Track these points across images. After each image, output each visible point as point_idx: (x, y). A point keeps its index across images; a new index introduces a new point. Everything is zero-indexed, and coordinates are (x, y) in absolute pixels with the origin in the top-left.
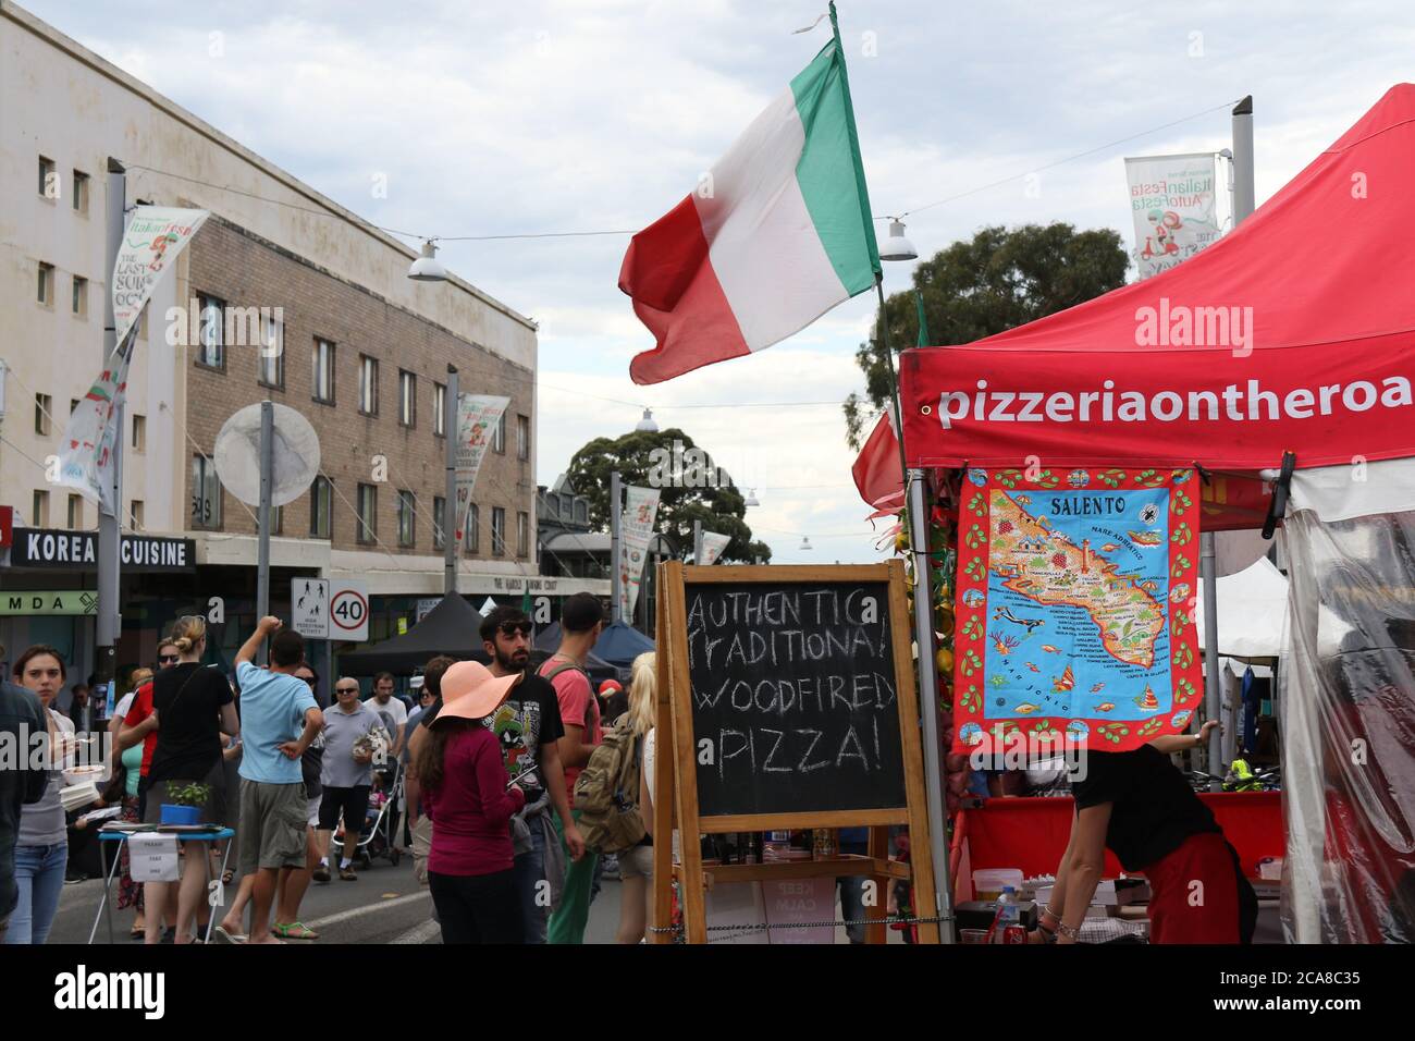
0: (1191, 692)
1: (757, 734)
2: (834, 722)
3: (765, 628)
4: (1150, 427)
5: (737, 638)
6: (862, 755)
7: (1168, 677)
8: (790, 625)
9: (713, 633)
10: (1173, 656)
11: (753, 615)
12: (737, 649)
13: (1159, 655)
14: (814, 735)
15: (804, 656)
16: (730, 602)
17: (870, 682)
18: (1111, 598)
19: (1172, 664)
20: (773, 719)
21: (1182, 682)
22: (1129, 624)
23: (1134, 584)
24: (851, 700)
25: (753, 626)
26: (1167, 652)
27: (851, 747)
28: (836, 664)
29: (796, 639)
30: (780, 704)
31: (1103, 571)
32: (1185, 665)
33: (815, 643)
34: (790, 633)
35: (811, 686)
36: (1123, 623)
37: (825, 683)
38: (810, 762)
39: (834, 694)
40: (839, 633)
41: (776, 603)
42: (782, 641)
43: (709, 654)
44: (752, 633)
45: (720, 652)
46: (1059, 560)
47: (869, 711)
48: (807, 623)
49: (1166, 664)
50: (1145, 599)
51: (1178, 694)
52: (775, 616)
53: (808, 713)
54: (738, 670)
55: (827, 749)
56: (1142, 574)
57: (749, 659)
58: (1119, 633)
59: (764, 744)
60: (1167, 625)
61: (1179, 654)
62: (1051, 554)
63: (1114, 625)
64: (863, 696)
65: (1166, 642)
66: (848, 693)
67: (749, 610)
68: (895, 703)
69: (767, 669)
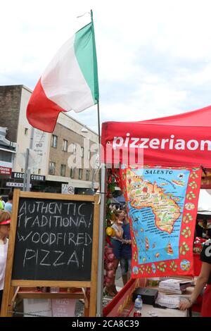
0: (187, 249)
1: (40, 252)
2: (69, 249)
3: (48, 215)
4: (186, 153)
5: (37, 217)
6: (77, 262)
7: (178, 239)
8: (57, 214)
9: (29, 215)
10: (182, 231)
11: (44, 210)
12: (37, 221)
13: (175, 228)
14: (60, 254)
15: (61, 225)
16: (36, 205)
17: (84, 236)
18: (161, 203)
19: (181, 235)
20: (47, 247)
21: (184, 243)
22: (165, 214)
23: (170, 198)
24: (76, 241)
25: (44, 214)
26: (179, 228)
27: (74, 258)
28: (73, 229)
29: (59, 219)
30: (50, 242)
31: (160, 192)
32: (186, 236)
33: (66, 221)
34: (57, 217)
35: (62, 236)
36: (163, 213)
37: (68, 235)
38: (58, 263)
39: (70, 239)
40: (74, 218)
41: (53, 206)
42: (54, 220)
43: (26, 222)
44: (43, 216)
45: (30, 222)
46: (145, 190)
47: (82, 246)
48: (64, 214)
49: (178, 233)
50: (174, 204)
51: (181, 249)
52: (52, 210)
53: (60, 245)
54: (36, 228)
55: (65, 258)
56: (175, 194)
57: (40, 224)
58: (161, 217)
59: (41, 255)
60: (181, 217)
61: (185, 231)
62: (142, 188)
63: (160, 214)
64: (80, 241)
65: (180, 224)
66: (75, 239)
67: (43, 208)
68: (92, 244)
69: (47, 229)
